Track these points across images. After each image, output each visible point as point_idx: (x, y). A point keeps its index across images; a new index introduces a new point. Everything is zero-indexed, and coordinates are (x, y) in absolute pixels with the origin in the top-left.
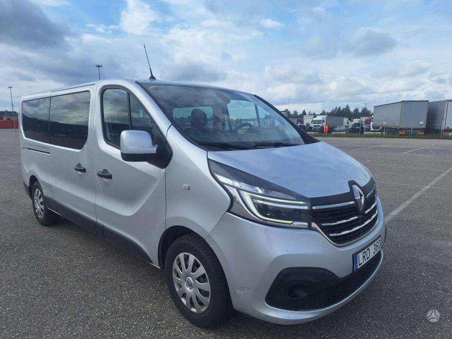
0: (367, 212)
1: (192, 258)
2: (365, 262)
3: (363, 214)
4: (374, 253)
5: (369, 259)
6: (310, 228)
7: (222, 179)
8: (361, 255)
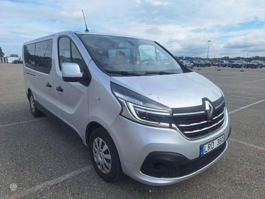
0: (214, 118)
1: (101, 140)
2: (210, 150)
3: (211, 119)
4: (218, 145)
5: (213, 149)
6: (171, 127)
7: (117, 94)
8: (207, 146)
